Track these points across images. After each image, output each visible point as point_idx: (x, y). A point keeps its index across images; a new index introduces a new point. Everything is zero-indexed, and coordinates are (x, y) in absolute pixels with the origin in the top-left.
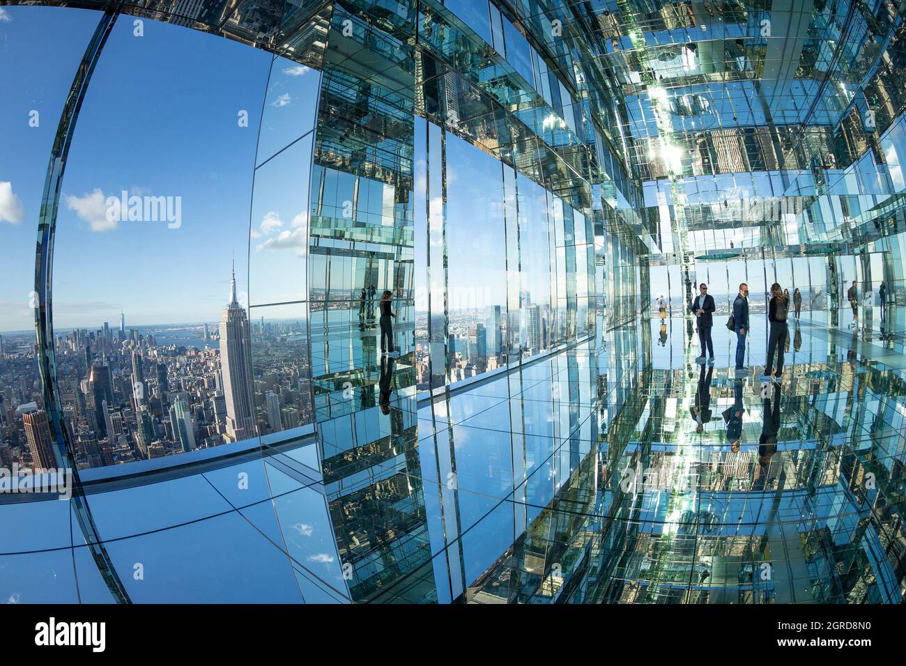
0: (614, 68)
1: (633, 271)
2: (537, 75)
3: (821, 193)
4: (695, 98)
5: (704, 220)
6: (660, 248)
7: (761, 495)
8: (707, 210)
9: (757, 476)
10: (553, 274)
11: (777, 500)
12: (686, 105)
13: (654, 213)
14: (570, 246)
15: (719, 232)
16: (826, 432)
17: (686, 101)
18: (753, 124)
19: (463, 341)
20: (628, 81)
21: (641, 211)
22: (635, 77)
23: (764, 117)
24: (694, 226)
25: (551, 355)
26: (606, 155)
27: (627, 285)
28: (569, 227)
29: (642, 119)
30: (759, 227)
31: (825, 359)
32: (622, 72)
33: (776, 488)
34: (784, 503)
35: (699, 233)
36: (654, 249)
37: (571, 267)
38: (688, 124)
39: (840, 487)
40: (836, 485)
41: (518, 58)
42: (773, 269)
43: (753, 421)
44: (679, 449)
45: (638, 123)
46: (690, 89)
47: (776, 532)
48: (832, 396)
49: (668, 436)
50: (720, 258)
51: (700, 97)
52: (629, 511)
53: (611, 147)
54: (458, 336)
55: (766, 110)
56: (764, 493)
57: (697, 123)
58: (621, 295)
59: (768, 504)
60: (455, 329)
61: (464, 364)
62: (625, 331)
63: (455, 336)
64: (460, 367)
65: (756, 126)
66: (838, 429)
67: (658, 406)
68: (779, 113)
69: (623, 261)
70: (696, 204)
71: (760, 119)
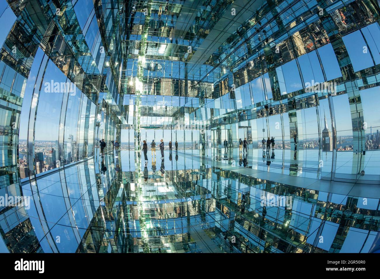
0: (129, 46)
1: (114, 130)
2: (96, 42)
3: (202, 107)
4: (157, 65)
5: (148, 112)
6: (127, 122)
7: (181, 219)
8: (151, 109)
9: (178, 212)
10: (79, 129)
11: (189, 220)
12: (152, 66)
13: (127, 108)
14: (87, 117)
15: (154, 118)
16: (205, 193)
17: (152, 65)
18: (179, 78)
19: (46, 155)
20: (133, 53)
21: (121, 107)
22: (136, 52)
23: (184, 76)
24: (144, 114)
25: (77, 164)
26: (112, 81)
27: (111, 136)
28: (88, 109)
29: (132, 69)
30: (172, 117)
31: (200, 167)
32: (132, 49)
33: (186, 215)
34: (192, 221)
35: (145, 117)
36: (125, 122)
37: (87, 127)
38: (150, 74)
39: (216, 212)
40: (215, 211)
41: (92, 34)
42: (175, 134)
43: (170, 191)
44: (139, 203)
45: (130, 70)
46: (155, 61)
47: (192, 231)
48: (205, 180)
49: (134, 198)
50: (151, 128)
51: (159, 65)
52: (124, 229)
53: (115, 78)
54: (45, 153)
55: (186, 73)
56: (182, 217)
57: (154, 74)
58: (108, 140)
59: (185, 222)
60: (43, 150)
61: (47, 166)
62: (110, 155)
63: (44, 153)
64: (46, 167)
65: (180, 79)
66: (210, 192)
67: (127, 186)
68: (192, 76)
69: (110, 126)
70: (146, 106)
71: (182, 76)
